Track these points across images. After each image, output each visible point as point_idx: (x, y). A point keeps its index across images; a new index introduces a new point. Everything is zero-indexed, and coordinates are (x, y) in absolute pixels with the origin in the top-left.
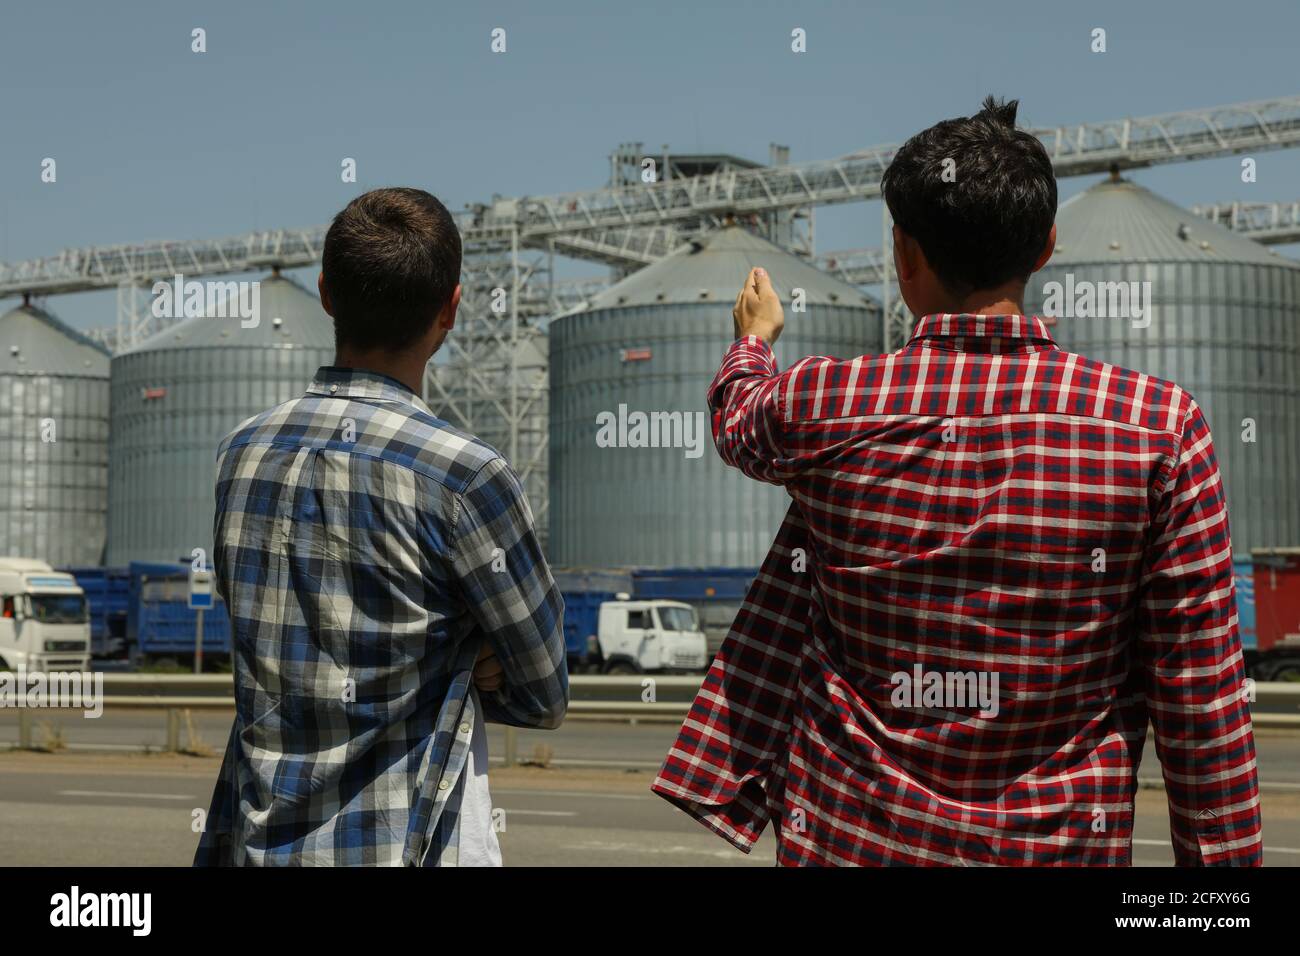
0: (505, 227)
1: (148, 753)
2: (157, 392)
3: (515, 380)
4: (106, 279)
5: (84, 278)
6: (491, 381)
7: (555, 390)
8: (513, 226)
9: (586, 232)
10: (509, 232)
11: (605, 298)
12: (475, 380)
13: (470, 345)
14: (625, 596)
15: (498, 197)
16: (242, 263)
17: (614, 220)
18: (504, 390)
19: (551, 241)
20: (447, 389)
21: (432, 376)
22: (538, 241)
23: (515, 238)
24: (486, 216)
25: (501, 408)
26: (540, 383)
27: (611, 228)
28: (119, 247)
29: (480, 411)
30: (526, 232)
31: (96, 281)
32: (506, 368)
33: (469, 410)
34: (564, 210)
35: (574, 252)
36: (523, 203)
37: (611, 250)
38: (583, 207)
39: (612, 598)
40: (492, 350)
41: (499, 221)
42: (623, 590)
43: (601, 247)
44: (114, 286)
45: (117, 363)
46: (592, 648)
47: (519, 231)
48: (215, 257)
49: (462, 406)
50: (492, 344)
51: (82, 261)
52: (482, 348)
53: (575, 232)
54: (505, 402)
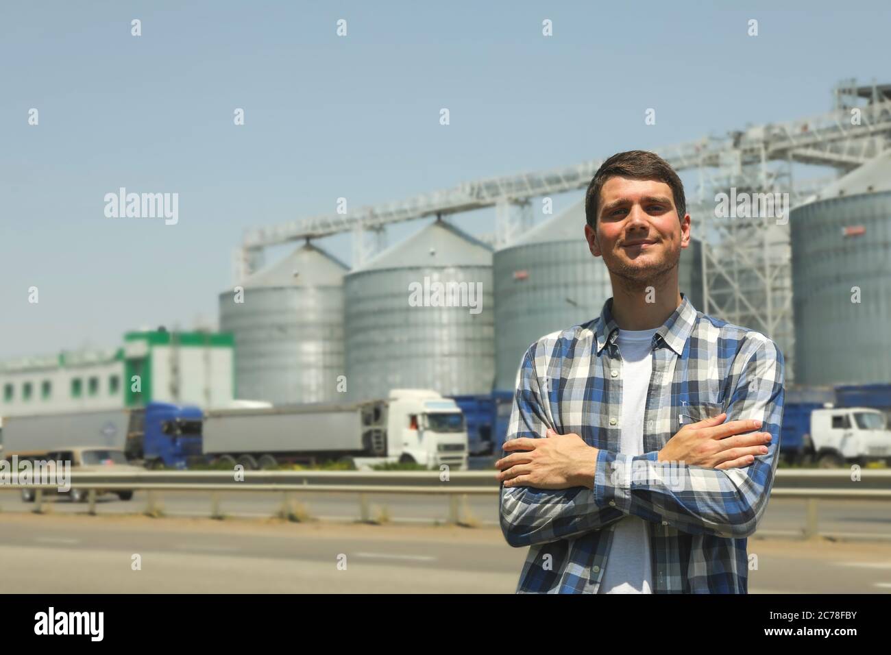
0: (756, 146)
1: (437, 524)
2: (523, 274)
3: (768, 253)
4: (488, 200)
5: (473, 200)
6: (750, 255)
7: (796, 259)
8: (761, 146)
9: (816, 145)
10: (759, 149)
11: (829, 192)
12: (739, 256)
13: (734, 230)
14: (829, 405)
15: (750, 125)
16: (576, 184)
17: (835, 135)
18: (760, 260)
19: (790, 154)
20: (720, 262)
21: (709, 254)
22: (780, 154)
23: (763, 154)
24: (742, 139)
25: (759, 274)
26: (785, 254)
27: (833, 141)
28: (494, 177)
29: (744, 276)
30: (772, 148)
31: (482, 202)
32: (761, 245)
33: (736, 276)
34: (798, 131)
35: (808, 160)
36: (768, 128)
37: (835, 157)
38: (812, 127)
39: (820, 406)
40: (751, 234)
41: (752, 142)
42: (829, 401)
43: (827, 155)
44: (492, 205)
45: (498, 256)
46: (806, 443)
47: (766, 148)
48: (558, 181)
49: (731, 274)
50: (750, 229)
51: (473, 189)
52: (744, 232)
53: (807, 146)
54: (762, 269)
